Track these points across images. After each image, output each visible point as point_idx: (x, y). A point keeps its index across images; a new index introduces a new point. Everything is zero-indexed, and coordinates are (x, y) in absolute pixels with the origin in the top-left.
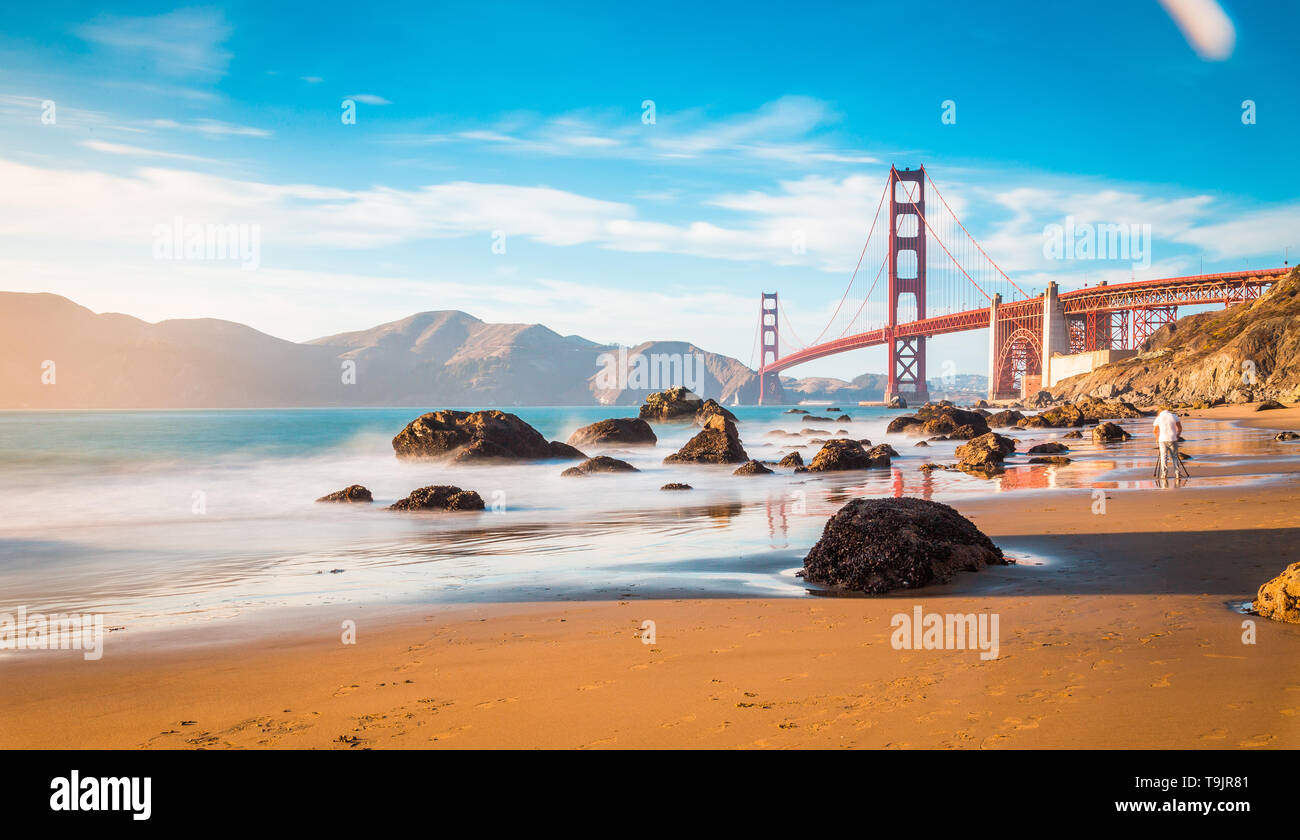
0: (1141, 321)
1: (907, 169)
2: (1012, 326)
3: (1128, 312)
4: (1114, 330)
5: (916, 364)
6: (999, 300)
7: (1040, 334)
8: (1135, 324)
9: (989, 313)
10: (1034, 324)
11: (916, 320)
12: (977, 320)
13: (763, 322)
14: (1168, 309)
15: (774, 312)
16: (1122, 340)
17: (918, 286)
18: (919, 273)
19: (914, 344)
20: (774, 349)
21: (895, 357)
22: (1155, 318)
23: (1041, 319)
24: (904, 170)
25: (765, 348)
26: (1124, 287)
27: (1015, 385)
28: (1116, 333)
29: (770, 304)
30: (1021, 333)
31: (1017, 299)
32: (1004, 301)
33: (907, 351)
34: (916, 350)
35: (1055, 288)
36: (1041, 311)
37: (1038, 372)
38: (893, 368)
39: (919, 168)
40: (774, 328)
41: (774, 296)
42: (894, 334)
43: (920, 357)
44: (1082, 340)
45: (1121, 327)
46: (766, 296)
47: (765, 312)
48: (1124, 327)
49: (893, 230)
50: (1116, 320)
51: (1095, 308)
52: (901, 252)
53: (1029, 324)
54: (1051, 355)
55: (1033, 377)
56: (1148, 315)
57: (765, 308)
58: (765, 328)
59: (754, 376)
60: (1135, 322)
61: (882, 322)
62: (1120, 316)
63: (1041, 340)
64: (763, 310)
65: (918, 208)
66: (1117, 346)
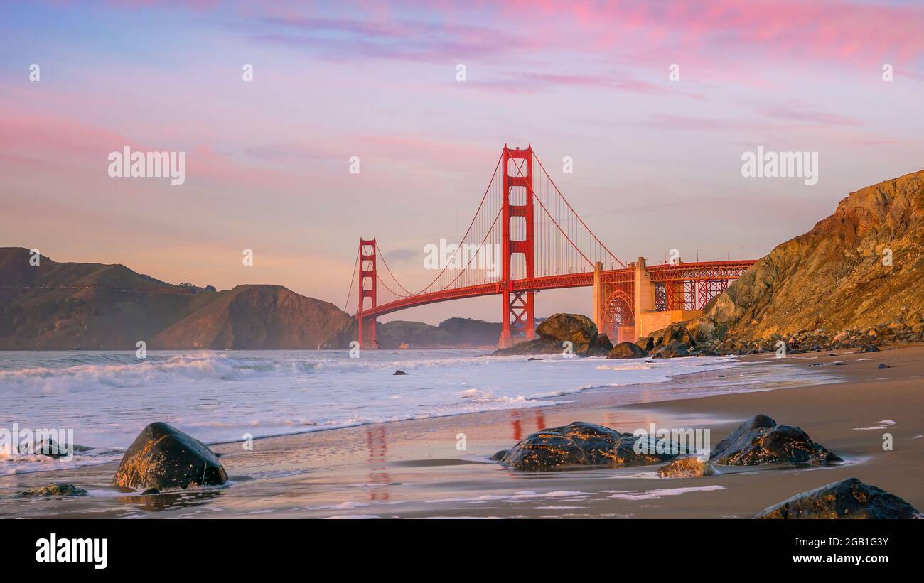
0: (703, 289)
1: (518, 148)
2: (612, 288)
3: (695, 282)
4: (686, 294)
5: (526, 314)
6: (600, 265)
7: (634, 294)
8: (699, 292)
9: (593, 276)
10: (629, 288)
11: (526, 277)
12: (582, 280)
13: (361, 267)
14: (722, 281)
15: (373, 258)
16: (691, 302)
17: (526, 247)
18: (527, 236)
19: (524, 297)
20: (372, 294)
21: (508, 307)
22: (713, 288)
23: (634, 284)
24: (514, 148)
25: (363, 294)
26: (692, 265)
28: (687, 297)
29: (368, 250)
30: (618, 294)
31: (615, 268)
32: (605, 268)
33: (518, 303)
34: (526, 301)
35: (643, 260)
36: (633, 277)
37: (632, 323)
38: (506, 316)
39: (526, 148)
40: (373, 274)
41: (373, 243)
42: (506, 287)
43: (529, 307)
44: (663, 300)
45: (691, 293)
46: (363, 243)
47: (363, 258)
48: (693, 293)
49: (506, 199)
50: (687, 287)
51: (672, 279)
52: (512, 219)
53: (623, 286)
54: (643, 313)
55: (627, 328)
56: (708, 286)
57: (364, 254)
58: (363, 274)
59: (351, 321)
60: (700, 290)
62: (689, 285)
63: (633, 298)
64: (361, 256)
65: (527, 182)
66: (688, 306)
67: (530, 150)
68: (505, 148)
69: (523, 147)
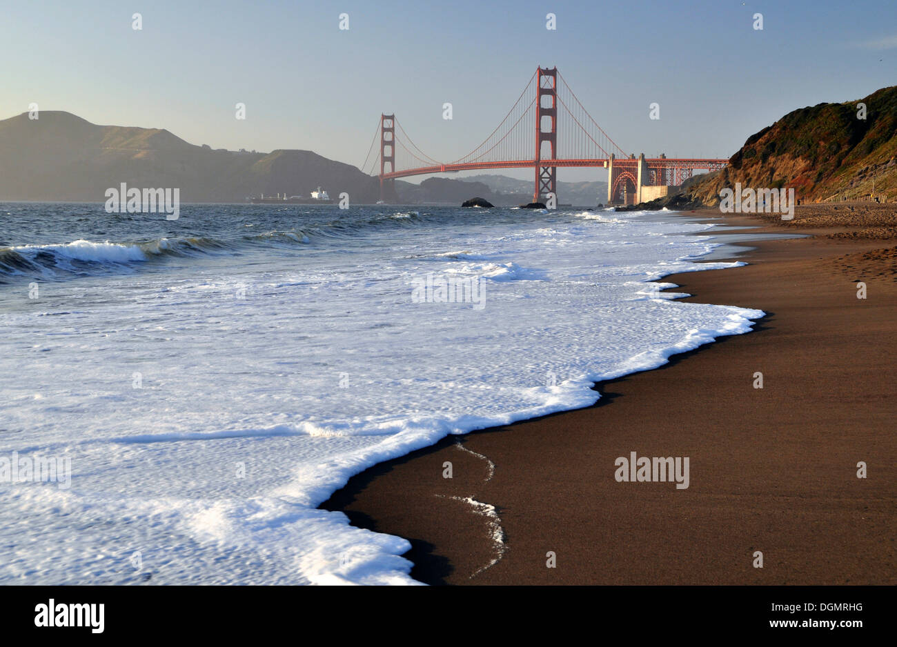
1: (547, 68)
2: (621, 170)
3: (673, 170)
5: (551, 182)
6: (614, 156)
7: (636, 175)
9: (609, 162)
10: (633, 171)
11: (551, 158)
13: (383, 137)
14: (689, 170)
15: (392, 130)
16: (671, 181)
17: (552, 137)
18: (553, 129)
19: (550, 170)
20: (392, 159)
21: (539, 177)
23: (636, 169)
24: (544, 68)
25: (384, 159)
26: (673, 160)
27: (621, 197)
28: (668, 177)
29: (388, 124)
30: (626, 174)
31: (623, 158)
32: (616, 157)
33: (546, 175)
34: (551, 174)
35: (643, 155)
36: (637, 164)
37: (634, 193)
38: (538, 185)
39: (553, 68)
40: (392, 143)
41: (392, 117)
42: (537, 163)
43: (553, 178)
44: (654, 179)
46: (384, 117)
47: (384, 130)
48: (672, 175)
49: (539, 104)
50: (668, 172)
51: (660, 167)
52: (543, 117)
53: (629, 170)
54: (642, 185)
55: (630, 194)
56: (682, 172)
57: (385, 127)
58: (384, 143)
61: (531, 156)
63: (637, 178)
64: (383, 128)
65: (552, 92)
66: (669, 183)
67: (555, 70)
68: (539, 69)
69: (551, 68)
